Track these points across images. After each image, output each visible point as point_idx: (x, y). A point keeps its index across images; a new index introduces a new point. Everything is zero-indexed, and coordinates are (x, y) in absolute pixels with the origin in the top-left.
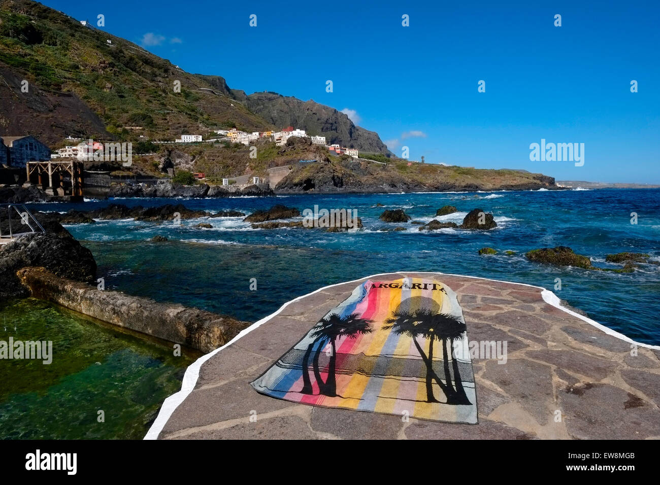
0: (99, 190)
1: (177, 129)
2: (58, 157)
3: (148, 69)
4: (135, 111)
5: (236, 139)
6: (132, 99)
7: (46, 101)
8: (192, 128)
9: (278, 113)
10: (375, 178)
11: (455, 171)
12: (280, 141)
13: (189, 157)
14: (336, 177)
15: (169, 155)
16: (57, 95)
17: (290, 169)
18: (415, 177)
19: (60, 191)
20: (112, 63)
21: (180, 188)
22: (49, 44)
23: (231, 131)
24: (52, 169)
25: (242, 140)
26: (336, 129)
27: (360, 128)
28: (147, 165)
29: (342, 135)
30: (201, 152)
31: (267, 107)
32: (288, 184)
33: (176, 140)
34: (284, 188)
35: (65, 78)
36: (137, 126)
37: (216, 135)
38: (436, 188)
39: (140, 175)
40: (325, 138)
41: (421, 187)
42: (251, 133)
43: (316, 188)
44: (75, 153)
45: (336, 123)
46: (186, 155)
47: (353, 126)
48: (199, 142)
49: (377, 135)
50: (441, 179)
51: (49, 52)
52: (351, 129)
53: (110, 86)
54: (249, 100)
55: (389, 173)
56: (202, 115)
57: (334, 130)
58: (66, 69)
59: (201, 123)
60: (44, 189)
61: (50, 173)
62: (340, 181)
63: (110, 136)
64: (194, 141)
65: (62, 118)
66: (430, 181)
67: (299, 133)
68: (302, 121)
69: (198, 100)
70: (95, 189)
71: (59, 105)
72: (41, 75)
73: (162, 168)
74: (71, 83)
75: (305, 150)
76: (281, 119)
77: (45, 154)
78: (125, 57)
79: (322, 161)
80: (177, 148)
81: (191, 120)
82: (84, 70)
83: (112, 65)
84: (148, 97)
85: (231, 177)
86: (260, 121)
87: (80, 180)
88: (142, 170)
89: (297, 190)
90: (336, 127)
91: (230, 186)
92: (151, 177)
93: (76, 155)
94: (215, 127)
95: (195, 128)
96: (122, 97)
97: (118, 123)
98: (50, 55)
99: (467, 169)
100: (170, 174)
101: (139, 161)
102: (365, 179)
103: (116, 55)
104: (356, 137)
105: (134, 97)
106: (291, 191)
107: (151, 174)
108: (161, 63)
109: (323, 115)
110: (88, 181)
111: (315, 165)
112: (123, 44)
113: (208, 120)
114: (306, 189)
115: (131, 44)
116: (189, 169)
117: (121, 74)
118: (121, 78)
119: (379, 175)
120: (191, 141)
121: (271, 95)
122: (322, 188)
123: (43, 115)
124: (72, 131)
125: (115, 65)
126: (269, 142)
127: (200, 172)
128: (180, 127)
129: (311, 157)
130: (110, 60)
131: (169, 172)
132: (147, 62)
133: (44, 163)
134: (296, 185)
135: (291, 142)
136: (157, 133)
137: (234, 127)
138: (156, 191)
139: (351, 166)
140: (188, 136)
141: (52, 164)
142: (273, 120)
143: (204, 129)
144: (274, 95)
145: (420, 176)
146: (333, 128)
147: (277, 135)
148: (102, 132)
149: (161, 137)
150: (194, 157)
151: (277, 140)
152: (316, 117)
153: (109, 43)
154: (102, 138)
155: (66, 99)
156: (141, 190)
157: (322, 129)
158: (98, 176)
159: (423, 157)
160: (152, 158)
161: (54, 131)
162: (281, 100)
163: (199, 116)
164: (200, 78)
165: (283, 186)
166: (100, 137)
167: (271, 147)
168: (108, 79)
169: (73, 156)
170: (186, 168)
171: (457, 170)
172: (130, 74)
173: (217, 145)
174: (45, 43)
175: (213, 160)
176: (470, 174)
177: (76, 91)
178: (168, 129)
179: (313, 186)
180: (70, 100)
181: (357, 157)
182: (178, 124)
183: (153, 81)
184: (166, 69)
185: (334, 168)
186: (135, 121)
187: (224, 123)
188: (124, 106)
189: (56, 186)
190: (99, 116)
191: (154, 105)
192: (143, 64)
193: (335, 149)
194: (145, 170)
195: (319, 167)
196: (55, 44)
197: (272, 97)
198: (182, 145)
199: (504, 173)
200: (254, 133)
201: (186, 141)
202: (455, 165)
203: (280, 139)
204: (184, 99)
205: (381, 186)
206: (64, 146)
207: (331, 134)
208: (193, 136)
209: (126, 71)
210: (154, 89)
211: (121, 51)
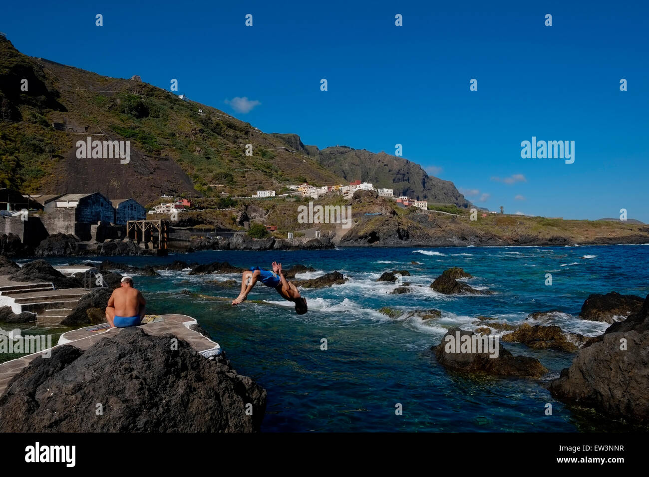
0: (181, 243)
1: (254, 185)
2: (154, 213)
3: (231, 133)
4: (219, 171)
5: (306, 194)
6: (217, 160)
7: (149, 165)
8: (267, 184)
9: (349, 166)
10: (444, 230)
11: (539, 222)
12: (347, 194)
13: (263, 211)
14: (401, 230)
15: (246, 210)
16: (157, 159)
17: (356, 222)
18: (491, 229)
19: (150, 245)
20: (201, 129)
21: (250, 241)
22: (154, 117)
23: (302, 186)
24: (145, 226)
25: (312, 194)
26: (408, 180)
27: (434, 178)
28: (226, 219)
29: (414, 186)
30: (274, 206)
31: (338, 161)
32: (353, 237)
33: (253, 195)
34: (349, 241)
35: (164, 144)
36: (220, 184)
37: (288, 190)
38: (515, 241)
39: (220, 228)
40: (392, 190)
41: (495, 240)
42: (320, 187)
43: (381, 240)
44: (168, 209)
45: (408, 173)
46: (261, 209)
47: (426, 176)
48: (273, 197)
49: (452, 184)
50: (521, 231)
51: (154, 124)
52: (424, 179)
53: (198, 149)
54: (322, 154)
55: (458, 225)
56: (276, 171)
57: (406, 180)
58: (166, 137)
59: (275, 179)
60: (139, 243)
61: (143, 230)
62: (406, 234)
63: (197, 194)
64: (268, 196)
65: (160, 179)
66: (508, 234)
67: (367, 186)
68: (374, 173)
69: (273, 158)
70: (178, 242)
71: (158, 168)
72: (146, 143)
73: (239, 222)
74: (168, 149)
75: (371, 203)
76: (353, 172)
77: (142, 213)
78: (212, 124)
79: (388, 214)
80: (253, 203)
81: (266, 176)
82: (179, 137)
83: (201, 131)
84: (230, 157)
85: (301, 230)
86: (331, 175)
87: (165, 235)
88: (222, 224)
89: (362, 243)
90: (408, 178)
91: (294, 239)
92: (229, 230)
93: (169, 211)
94: (287, 183)
95: (270, 184)
96: (208, 158)
97: (204, 182)
98: (153, 126)
99: (553, 220)
100: (246, 227)
101: (220, 216)
102: (433, 231)
103: (205, 122)
104: (429, 187)
105: (218, 158)
106: (356, 244)
107: (229, 227)
108: (242, 126)
109: (395, 166)
110: (173, 236)
111: (380, 218)
112: (211, 112)
113: (281, 176)
114: (370, 241)
115: (219, 111)
116: (263, 222)
117: (209, 138)
118: (209, 142)
119: (448, 228)
120: (265, 196)
121: (343, 149)
122: (386, 241)
123: (145, 177)
124: (167, 190)
125: (204, 131)
126: (337, 196)
127: (272, 225)
128: (256, 183)
129: (377, 210)
130: (200, 126)
131: (245, 225)
132: (231, 126)
133: (140, 221)
134: (361, 238)
135: (357, 196)
136: (236, 189)
137: (305, 181)
138: (229, 244)
139: (418, 219)
140: (263, 192)
141: (145, 223)
142: (344, 173)
143: (278, 184)
144: (346, 149)
145: (497, 228)
146: (405, 178)
147: (344, 189)
148: (190, 190)
149: (240, 193)
150: (268, 211)
151: (345, 194)
152: (387, 168)
153: (200, 112)
154: (190, 196)
155: (163, 162)
156: (217, 243)
157: (394, 180)
158: (181, 231)
159: (502, 208)
160: (231, 213)
161: (152, 190)
162: (352, 154)
163: (274, 173)
164: (277, 137)
165: (348, 239)
166: (189, 195)
167: (338, 201)
168: (198, 144)
169: (166, 212)
170: (260, 221)
171: (542, 221)
172: (216, 138)
173: (288, 200)
174: (151, 116)
175: (285, 213)
176: (557, 226)
177: (172, 155)
178: (246, 186)
179: (378, 239)
180: (167, 163)
181: (426, 209)
182: (255, 180)
183: (235, 142)
184: (246, 132)
185: (399, 220)
186: (218, 179)
187: (296, 179)
188: (210, 167)
189: (147, 240)
190: (189, 176)
191: (235, 165)
192: (227, 129)
193: (402, 201)
194: (224, 223)
195: (384, 220)
196: (158, 117)
197: (343, 151)
198: (257, 201)
199: (600, 224)
200: (323, 188)
201: (261, 197)
202: (539, 216)
203: (348, 193)
204: (261, 158)
205: (450, 239)
206: (160, 203)
207: (402, 185)
208: (267, 192)
209: (212, 135)
210: (235, 150)
211: (210, 119)
